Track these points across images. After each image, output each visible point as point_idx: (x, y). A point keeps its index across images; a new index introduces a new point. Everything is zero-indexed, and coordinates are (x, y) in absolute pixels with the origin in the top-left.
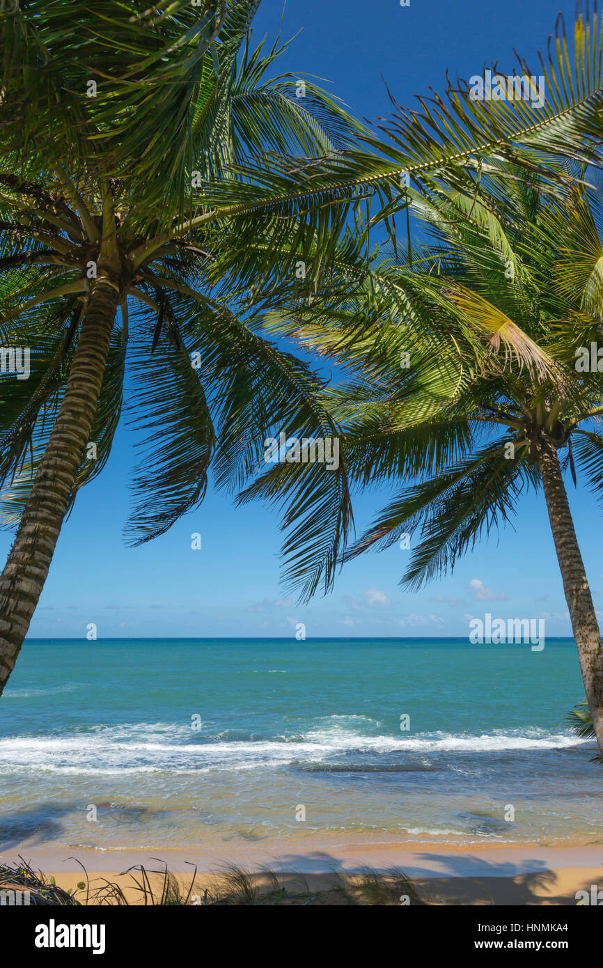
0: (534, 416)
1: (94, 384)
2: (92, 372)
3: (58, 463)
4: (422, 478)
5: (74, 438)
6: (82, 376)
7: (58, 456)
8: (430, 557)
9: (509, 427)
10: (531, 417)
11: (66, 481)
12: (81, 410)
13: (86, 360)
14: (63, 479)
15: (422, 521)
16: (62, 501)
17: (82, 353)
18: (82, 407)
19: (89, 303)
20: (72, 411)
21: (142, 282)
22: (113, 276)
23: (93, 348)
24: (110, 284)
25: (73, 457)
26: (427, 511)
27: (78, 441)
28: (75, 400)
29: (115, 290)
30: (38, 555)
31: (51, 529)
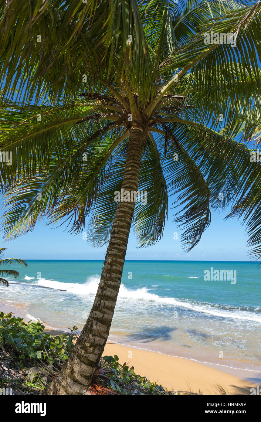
3: (120, 224)
6: (128, 177)
7: (119, 220)
14: (122, 232)
16: (122, 244)
17: (128, 165)
22: (139, 124)
24: (138, 129)
25: (126, 220)
27: (128, 211)
29: (140, 130)
30: (114, 275)
31: (119, 260)
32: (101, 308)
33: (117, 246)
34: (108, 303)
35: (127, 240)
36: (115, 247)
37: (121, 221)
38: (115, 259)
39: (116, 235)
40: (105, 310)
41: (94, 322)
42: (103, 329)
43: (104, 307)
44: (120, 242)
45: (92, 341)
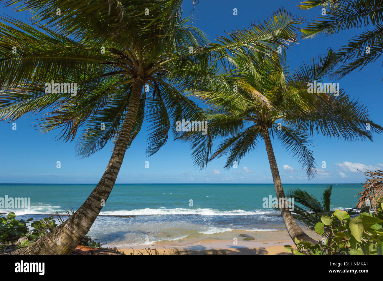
0: (262, 119)
1: (136, 107)
2: (136, 104)
3: (126, 130)
4: (230, 137)
5: (130, 123)
8: (232, 160)
9: (254, 122)
10: (260, 119)
11: (128, 135)
13: (134, 101)
14: (127, 134)
15: (230, 150)
18: (133, 114)
19: (135, 85)
20: (130, 115)
21: (150, 79)
22: (142, 78)
23: (136, 98)
24: (141, 80)
26: (231, 146)
28: (131, 112)
31: (124, 149)
33: (123, 141)
34: (115, 171)
37: (127, 128)
39: (123, 136)
40: (114, 174)
41: (106, 180)
42: (110, 183)
43: (113, 172)
44: (125, 139)
45: (104, 190)
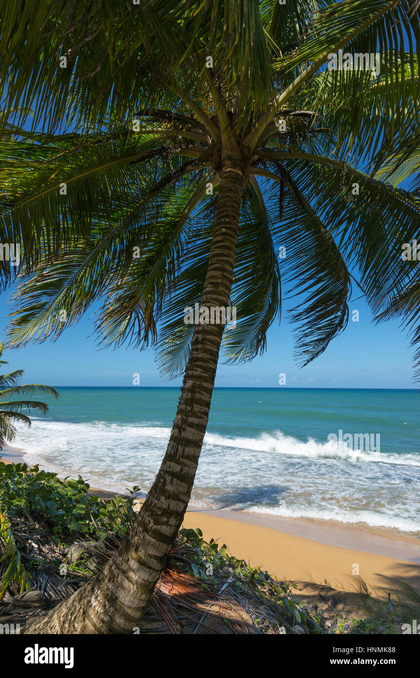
6: (218, 252)
12: (219, 281)
14: (210, 341)
16: (210, 359)
17: (217, 233)
18: (220, 278)
20: (212, 283)
22: (235, 163)
24: (234, 170)
28: (213, 273)
29: (238, 173)
30: (197, 408)
31: (205, 384)
32: (178, 457)
33: (202, 363)
34: (189, 451)
35: (217, 353)
36: (198, 364)
38: (198, 383)
39: (199, 346)
40: (185, 461)
41: (168, 478)
42: (181, 489)
43: (183, 456)
44: (206, 356)
45: (164, 507)
